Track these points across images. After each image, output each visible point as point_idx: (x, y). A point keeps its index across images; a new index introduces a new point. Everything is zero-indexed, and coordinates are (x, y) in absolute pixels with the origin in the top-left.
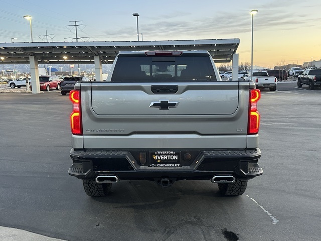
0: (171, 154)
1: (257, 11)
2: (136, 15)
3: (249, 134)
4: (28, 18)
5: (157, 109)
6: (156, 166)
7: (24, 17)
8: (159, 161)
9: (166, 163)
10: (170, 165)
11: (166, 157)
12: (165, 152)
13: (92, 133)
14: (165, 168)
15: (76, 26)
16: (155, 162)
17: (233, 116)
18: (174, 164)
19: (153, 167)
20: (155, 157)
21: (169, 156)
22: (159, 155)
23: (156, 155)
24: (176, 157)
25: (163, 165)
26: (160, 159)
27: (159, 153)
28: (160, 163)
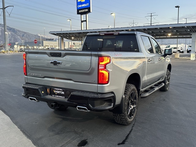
0: (61, 91)
2: (178, 7)
3: (98, 84)
4: (113, 15)
6: (55, 96)
7: (111, 14)
9: (59, 95)
10: (60, 97)
11: (59, 92)
12: (58, 89)
14: (58, 98)
15: (151, 16)
16: (54, 94)
17: (88, 72)
18: (63, 96)
19: (53, 97)
20: (55, 91)
24: (63, 93)
25: (57, 96)
26: (57, 93)
27: (56, 89)
28: (57, 95)
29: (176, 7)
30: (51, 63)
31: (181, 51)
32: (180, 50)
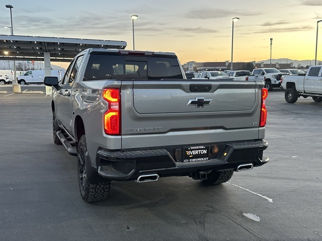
0: (201, 149)
1: (137, 16)
5: (194, 107)
6: (189, 161)
8: (191, 156)
9: (197, 158)
10: (200, 159)
11: (197, 152)
12: (197, 148)
13: (132, 132)
14: (196, 163)
16: (188, 157)
18: (204, 157)
19: (186, 163)
20: (188, 153)
21: (199, 151)
22: (191, 150)
23: (189, 150)
24: (205, 152)
25: (194, 160)
26: (192, 154)
27: (192, 148)
28: (192, 158)
29: (7, 6)
30: (193, 103)
31: (7, 81)
32: (5, 79)
